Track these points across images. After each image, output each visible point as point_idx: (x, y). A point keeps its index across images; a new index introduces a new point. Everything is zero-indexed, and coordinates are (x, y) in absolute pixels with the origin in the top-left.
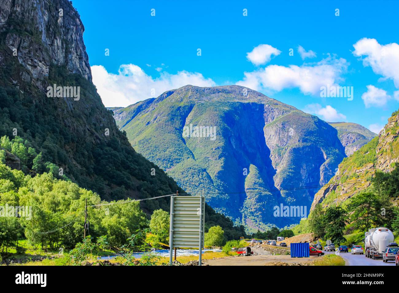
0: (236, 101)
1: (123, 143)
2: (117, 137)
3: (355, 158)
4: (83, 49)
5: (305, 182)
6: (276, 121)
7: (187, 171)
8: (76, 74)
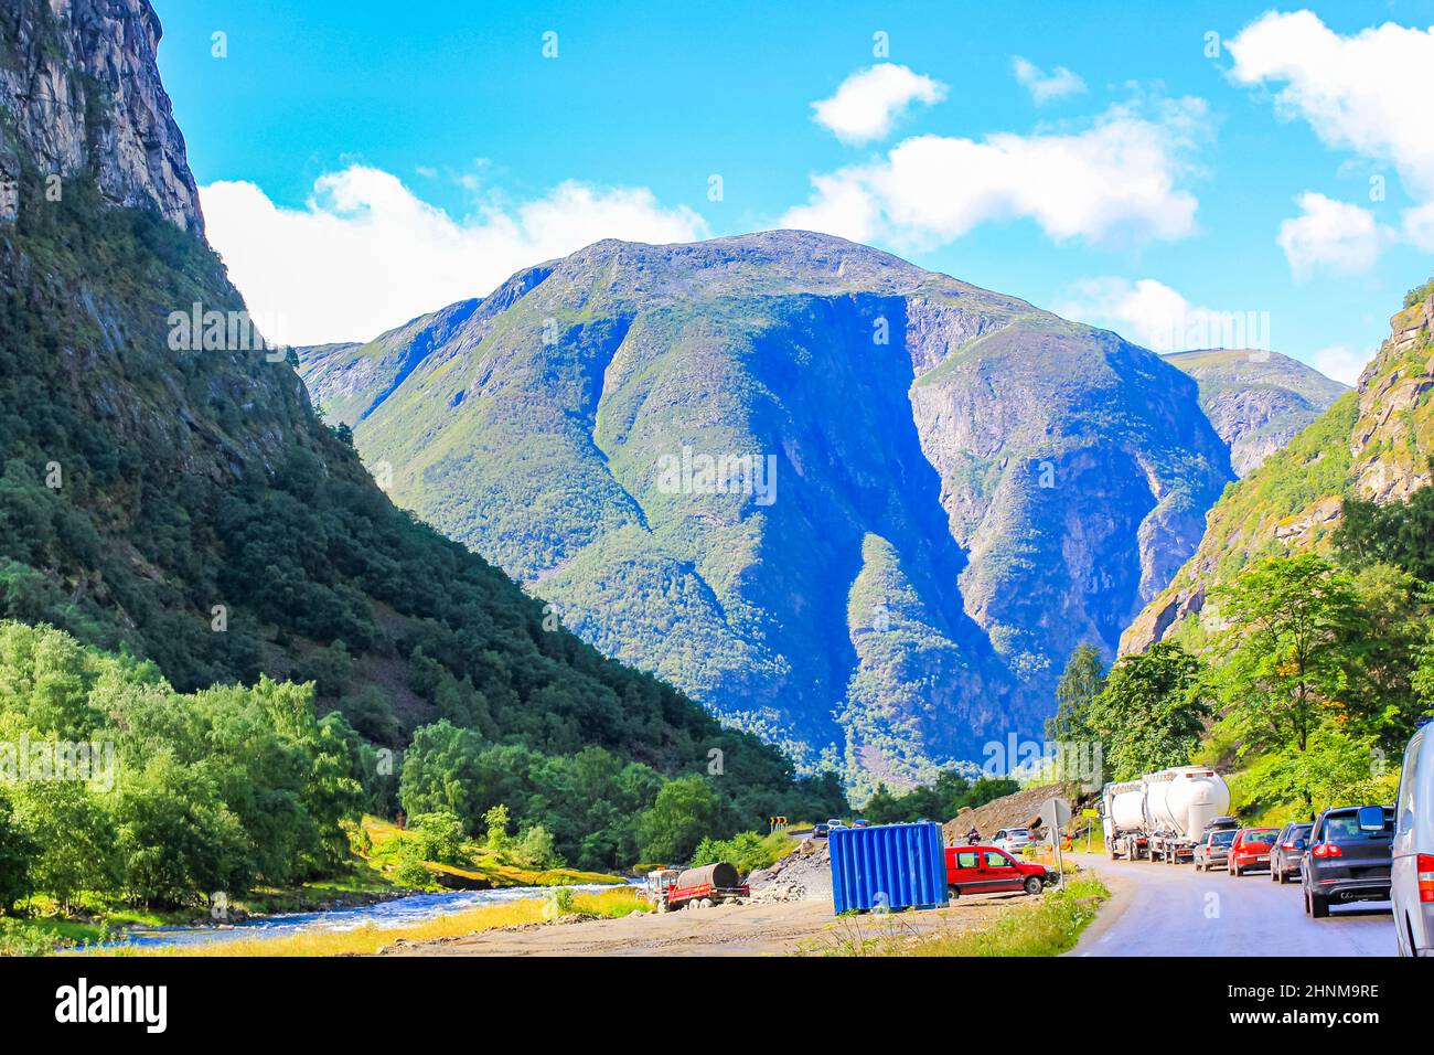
0: (796, 289)
1: (338, 474)
2: (314, 449)
3: (1268, 481)
4: (160, 107)
5: (1081, 589)
6: (957, 360)
7: (621, 574)
8: (136, 208)
